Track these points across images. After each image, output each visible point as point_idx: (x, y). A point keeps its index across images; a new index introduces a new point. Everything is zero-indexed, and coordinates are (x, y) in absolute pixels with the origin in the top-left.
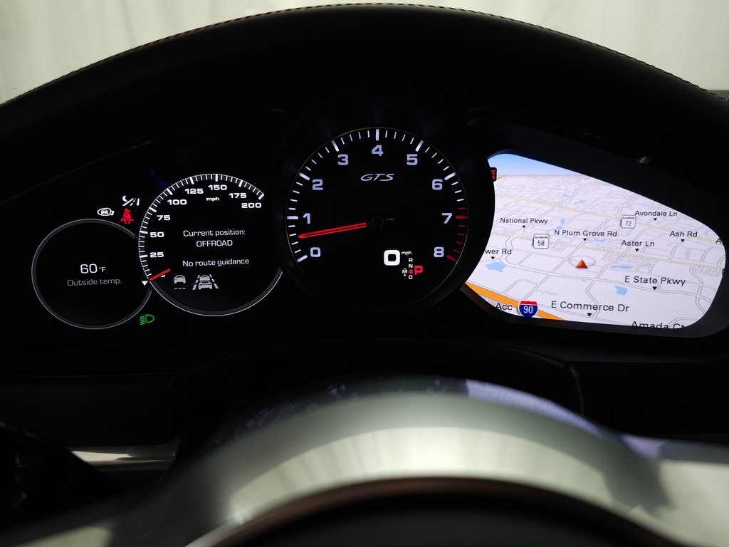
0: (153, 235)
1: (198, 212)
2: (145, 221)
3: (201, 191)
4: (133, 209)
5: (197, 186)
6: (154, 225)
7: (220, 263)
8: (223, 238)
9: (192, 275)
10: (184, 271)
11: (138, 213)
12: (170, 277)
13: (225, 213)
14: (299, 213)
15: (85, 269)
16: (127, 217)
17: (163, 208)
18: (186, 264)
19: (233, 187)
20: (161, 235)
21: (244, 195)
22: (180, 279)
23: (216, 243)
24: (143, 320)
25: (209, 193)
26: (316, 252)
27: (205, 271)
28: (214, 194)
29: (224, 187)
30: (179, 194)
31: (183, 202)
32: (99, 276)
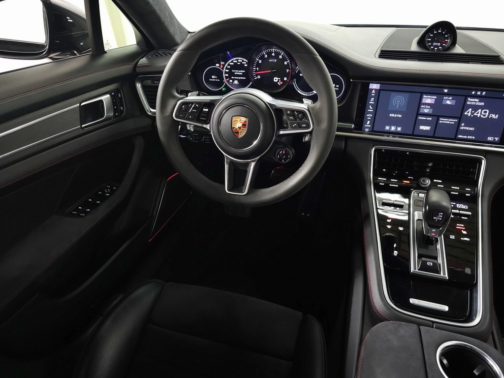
0: (226, 71)
1: (236, 66)
2: (225, 67)
3: (236, 61)
4: (223, 65)
5: (236, 60)
6: (227, 68)
7: (239, 78)
8: (240, 72)
9: (233, 80)
10: (232, 79)
11: (224, 66)
12: (229, 80)
13: (241, 67)
14: (256, 68)
15: (213, 77)
16: (222, 66)
17: (229, 65)
18: (232, 77)
19: (243, 61)
20: (228, 71)
21: (245, 63)
22: (231, 81)
23: (238, 73)
24: (223, 89)
25: (238, 62)
26: (259, 77)
27: (236, 79)
28: (239, 62)
29: (241, 61)
30: (232, 62)
31: (233, 64)
32: (215, 79)
